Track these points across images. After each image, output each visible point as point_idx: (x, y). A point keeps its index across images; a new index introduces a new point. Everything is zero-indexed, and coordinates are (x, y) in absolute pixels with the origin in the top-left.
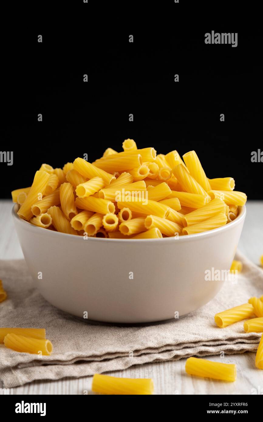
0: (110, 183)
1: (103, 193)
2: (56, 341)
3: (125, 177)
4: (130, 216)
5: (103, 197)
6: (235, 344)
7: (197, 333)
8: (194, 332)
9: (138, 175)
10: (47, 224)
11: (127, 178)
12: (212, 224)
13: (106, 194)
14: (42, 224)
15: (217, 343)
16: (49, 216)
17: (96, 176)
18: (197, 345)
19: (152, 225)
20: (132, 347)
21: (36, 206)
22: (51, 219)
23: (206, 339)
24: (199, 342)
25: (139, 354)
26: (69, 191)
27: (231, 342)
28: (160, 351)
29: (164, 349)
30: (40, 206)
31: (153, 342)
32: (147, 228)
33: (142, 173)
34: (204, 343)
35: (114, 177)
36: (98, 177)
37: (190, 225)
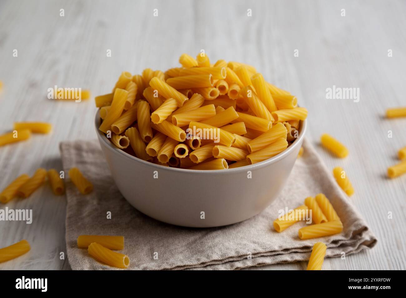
0: (183, 105)
1: (176, 119)
2: (133, 245)
3: (197, 99)
4: (200, 144)
5: (176, 124)
6: (289, 253)
7: (257, 241)
8: (255, 240)
9: (209, 97)
10: (125, 146)
11: (199, 100)
12: (273, 151)
13: (179, 120)
14: (120, 146)
15: (274, 253)
16: (127, 138)
17: (171, 97)
18: (256, 256)
19: (219, 155)
20: (198, 260)
21: (115, 125)
22: (129, 141)
23: (264, 251)
24: (258, 253)
25: (205, 265)
26: (145, 112)
27: (286, 252)
28: (223, 263)
29: (227, 260)
30: (119, 126)
31: (217, 254)
32: (215, 157)
33: (212, 94)
34: (262, 255)
35: (186, 99)
36: (172, 99)
37: (255, 152)
